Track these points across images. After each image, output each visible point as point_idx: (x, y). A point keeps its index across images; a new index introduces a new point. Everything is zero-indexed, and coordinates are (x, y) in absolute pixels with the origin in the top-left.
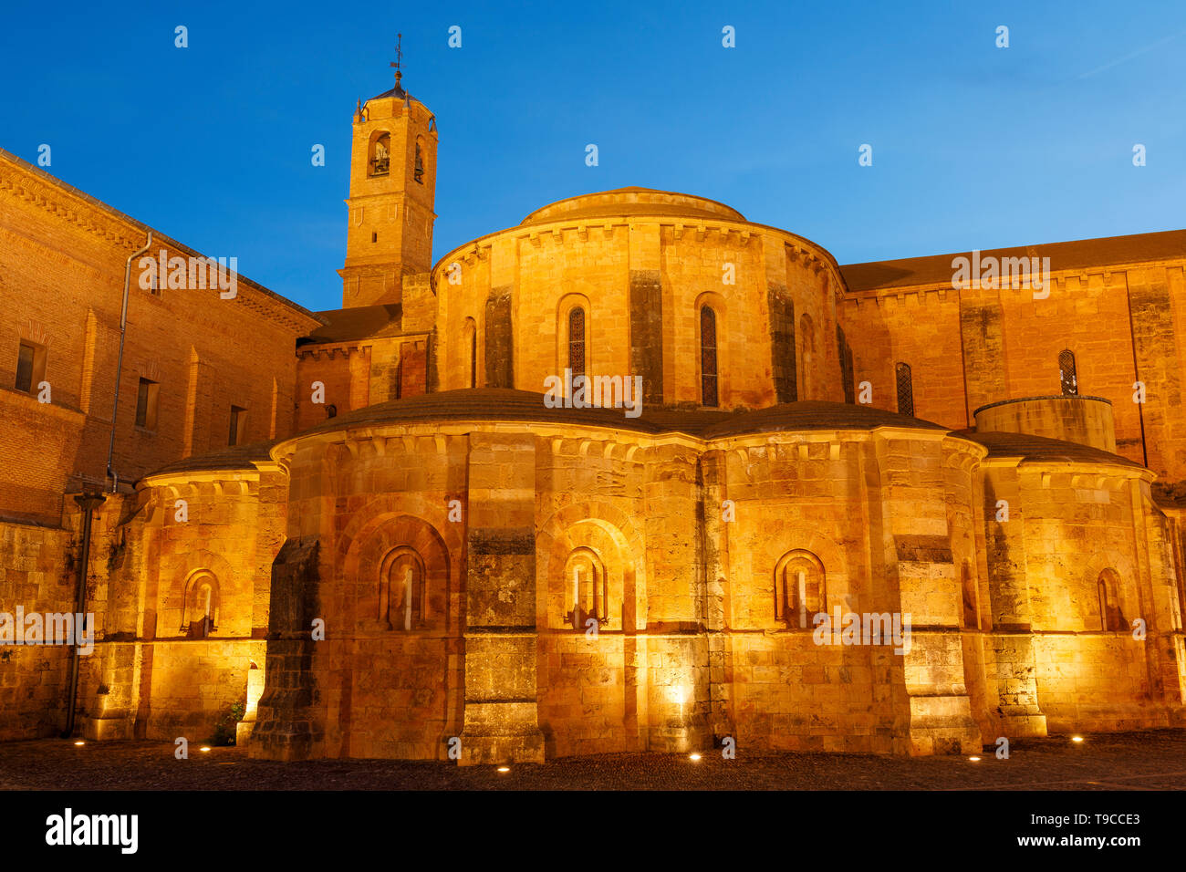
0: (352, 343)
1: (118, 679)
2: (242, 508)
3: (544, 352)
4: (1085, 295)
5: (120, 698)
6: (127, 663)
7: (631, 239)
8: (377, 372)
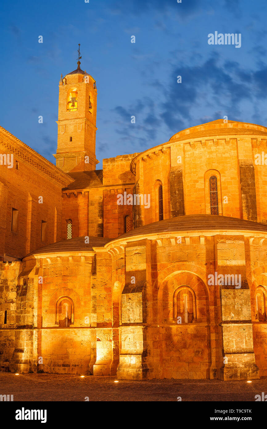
0: (79, 190)
1: (27, 345)
2: (81, 268)
3: (199, 196)
5: (29, 354)
6: (31, 338)
7: (238, 145)
8: (92, 204)
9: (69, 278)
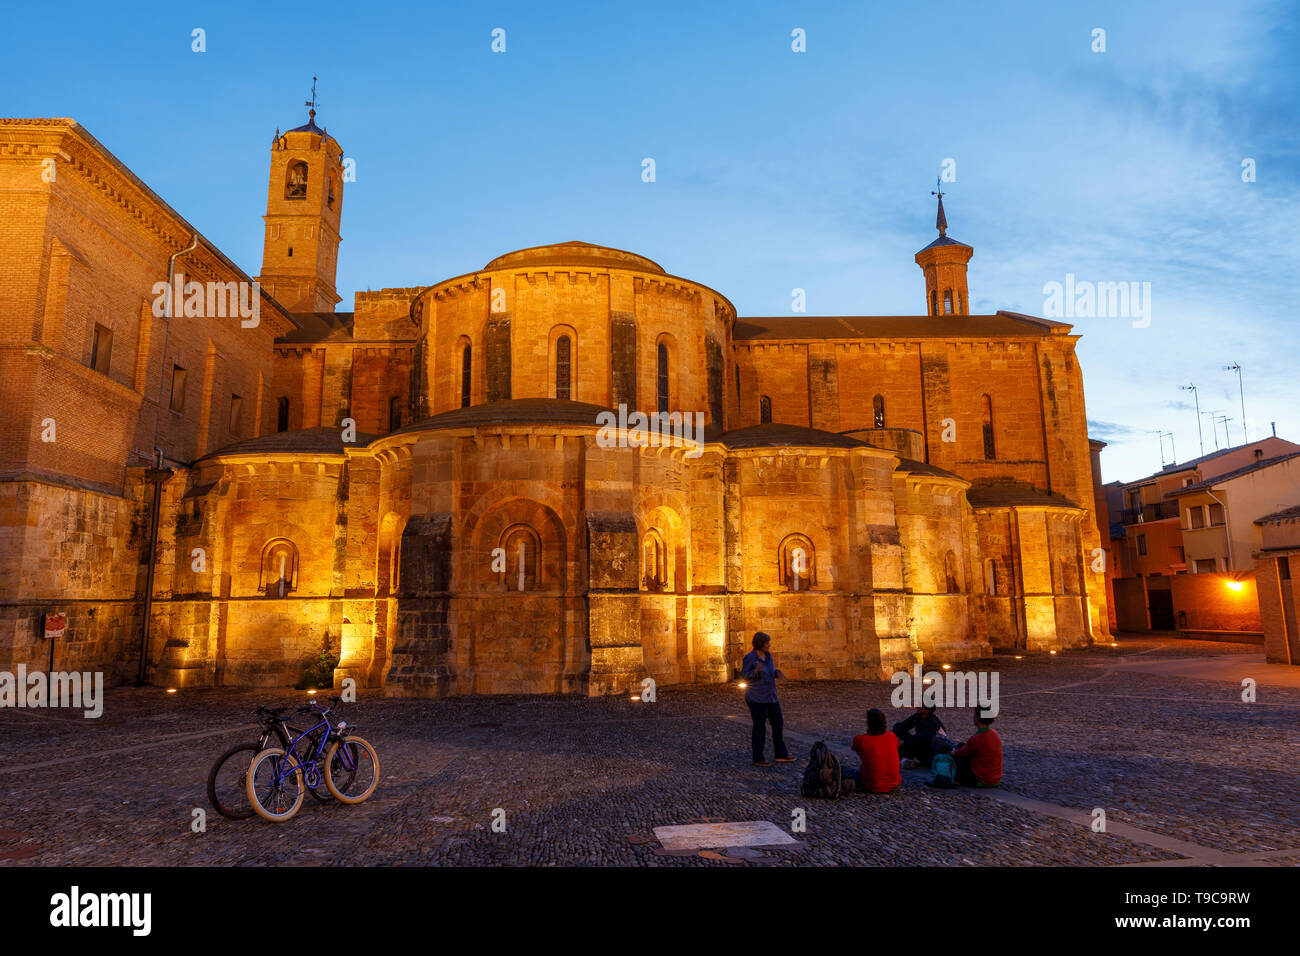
0: (306, 345)
1: (196, 633)
2: (318, 486)
3: (538, 370)
4: (893, 357)
5: (198, 650)
6: (204, 619)
8: (331, 372)
9: (291, 504)
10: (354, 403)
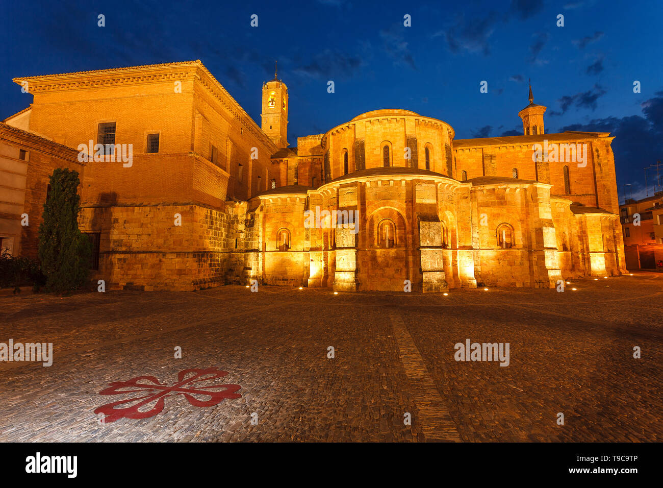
0: (280, 159)
1: (254, 265)
2: (297, 206)
3: (376, 159)
4: (522, 152)
5: (256, 271)
6: (257, 259)
7: (406, 123)
8: (290, 169)
9: (287, 214)
10: (299, 180)
